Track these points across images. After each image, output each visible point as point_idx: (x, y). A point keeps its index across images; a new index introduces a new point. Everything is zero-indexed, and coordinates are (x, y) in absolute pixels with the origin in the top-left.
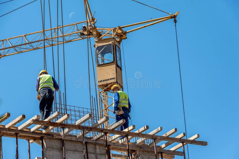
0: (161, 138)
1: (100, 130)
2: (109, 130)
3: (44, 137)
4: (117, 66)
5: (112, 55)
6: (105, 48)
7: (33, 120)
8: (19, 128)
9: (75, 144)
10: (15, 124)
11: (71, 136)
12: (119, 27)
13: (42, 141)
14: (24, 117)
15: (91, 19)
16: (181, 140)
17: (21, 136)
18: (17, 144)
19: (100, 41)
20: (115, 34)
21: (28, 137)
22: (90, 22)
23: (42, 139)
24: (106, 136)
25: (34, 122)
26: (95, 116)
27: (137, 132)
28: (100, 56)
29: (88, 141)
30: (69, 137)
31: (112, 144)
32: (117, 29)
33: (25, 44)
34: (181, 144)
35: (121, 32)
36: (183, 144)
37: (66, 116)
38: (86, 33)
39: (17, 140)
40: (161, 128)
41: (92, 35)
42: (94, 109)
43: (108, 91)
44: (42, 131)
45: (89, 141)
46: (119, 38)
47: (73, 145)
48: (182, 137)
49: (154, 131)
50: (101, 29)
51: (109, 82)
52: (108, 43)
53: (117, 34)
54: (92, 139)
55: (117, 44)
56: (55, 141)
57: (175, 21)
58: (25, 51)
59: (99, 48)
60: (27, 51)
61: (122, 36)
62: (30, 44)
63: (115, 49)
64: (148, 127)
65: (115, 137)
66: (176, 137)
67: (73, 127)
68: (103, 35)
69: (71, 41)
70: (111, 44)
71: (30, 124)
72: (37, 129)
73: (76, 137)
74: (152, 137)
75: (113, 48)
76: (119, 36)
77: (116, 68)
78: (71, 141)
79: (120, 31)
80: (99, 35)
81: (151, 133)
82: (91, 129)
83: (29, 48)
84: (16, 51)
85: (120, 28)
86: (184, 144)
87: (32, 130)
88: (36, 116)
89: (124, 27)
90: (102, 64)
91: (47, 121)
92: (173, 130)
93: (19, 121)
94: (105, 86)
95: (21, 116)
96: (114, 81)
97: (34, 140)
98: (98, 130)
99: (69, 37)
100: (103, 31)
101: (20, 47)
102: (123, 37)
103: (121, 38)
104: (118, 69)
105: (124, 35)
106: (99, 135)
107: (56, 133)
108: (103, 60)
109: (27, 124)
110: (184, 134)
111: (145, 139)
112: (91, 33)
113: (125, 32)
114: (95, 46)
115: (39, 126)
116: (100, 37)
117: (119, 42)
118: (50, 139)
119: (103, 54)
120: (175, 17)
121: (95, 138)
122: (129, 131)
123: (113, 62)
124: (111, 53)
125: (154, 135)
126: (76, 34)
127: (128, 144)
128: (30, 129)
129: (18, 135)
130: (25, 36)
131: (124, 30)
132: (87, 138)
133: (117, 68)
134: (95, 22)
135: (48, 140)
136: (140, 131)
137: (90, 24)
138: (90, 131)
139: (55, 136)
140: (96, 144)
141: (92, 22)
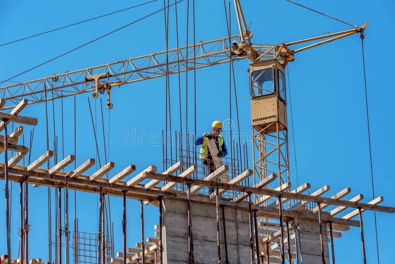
0: (328, 201)
1: (242, 189)
2: (254, 189)
3: (163, 196)
4: (280, 99)
5: (273, 83)
6: (263, 74)
7: (146, 173)
8: (129, 184)
9: (208, 207)
10: (122, 177)
11: (202, 196)
12: (283, 44)
13: (161, 203)
14: (134, 168)
15: (245, 33)
16: (357, 205)
17: (131, 195)
18: (125, 206)
19: (257, 63)
20: (277, 54)
21: (140, 197)
22: (243, 37)
23: (160, 199)
24: (250, 196)
25: (148, 175)
26: (237, 168)
27: (294, 192)
28: (256, 84)
29: (225, 204)
30: (199, 198)
31: (259, 209)
32: (281, 47)
33: (154, 67)
34: (357, 211)
35: (286, 51)
36: (360, 210)
37: (192, 168)
38: (237, 52)
39: (125, 200)
40: (328, 188)
41: (246, 54)
42: (236, 158)
43: (266, 133)
44: (160, 188)
45: (227, 203)
46: (284, 59)
47: (204, 208)
48: (359, 200)
49: (318, 191)
50: (258, 46)
51: (267, 121)
52: (267, 67)
53: (281, 54)
54: (231, 201)
55: (280, 68)
56: (178, 202)
57: (362, 37)
58: (154, 76)
59: (255, 74)
60: (156, 76)
61: (287, 57)
62: (160, 67)
63: (277, 75)
64: (309, 185)
65: (264, 199)
66: (351, 200)
67: (203, 184)
68: (261, 55)
69: (217, 63)
70: (271, 68)
71: (142, 179)
72: (154, 186)
73: (209, 197)
74: (316, 199)
75: (275, 74)
76: (283, 57)
77: (278, 101)
78: (202, 203)
79: (284, 50)
80: (255, 55)
81: (315, 194)
82: (229, 187)
83: (159, 73)
84: (142, 76)
85: (285, 46)
86: (362, 210)
87: (147, 186)
88: (150, 167)
89: (290, 45)
90: (260, 95)
91: (166, 175)
92: (346, 190)
93: (126, 174)
94: (262, 127)
95: (130, 167)
96: (275, 119)
97: (150, 201)
98: (239, 188)
99: (214, 58)
100: (261, 50)
101: (146, 71)
102: (289, 59)
103: (286, 60)
104: (281, 103)
105: (290, 56)
106: (241, 195)
107: (180, 192)
108: (260, 91)
109: (138, 178)
110: (362, 197)
111: (305, 202)
112: (244, 52)
113: (292, 51)
114: (249, 71)
115: (155, 181)
116: (257, 58)
117: (284, 66)
118: (172, 199)
119: (261, 81)
120: (361, 30)
121: (236, 199)
122: (282, 191)
123: (273, 94)
124: (272, 80)
125: (318, 196)
126: (224, 54)
127: (281, 209)
128: (144, 185)
129: (127, 193)
130: (153, 56)
131: (291, 48)
132: (224, 199)
133: (280, 101)
134: (250, 37)
135: (169, 201)
136: (298, 191)
137: (244, 39)
138: (228, 189)
139: (179, 195)
140: (236, 208)
141: (246, 36)
